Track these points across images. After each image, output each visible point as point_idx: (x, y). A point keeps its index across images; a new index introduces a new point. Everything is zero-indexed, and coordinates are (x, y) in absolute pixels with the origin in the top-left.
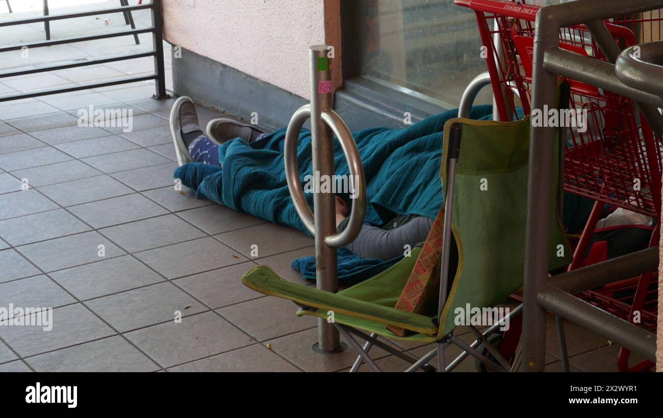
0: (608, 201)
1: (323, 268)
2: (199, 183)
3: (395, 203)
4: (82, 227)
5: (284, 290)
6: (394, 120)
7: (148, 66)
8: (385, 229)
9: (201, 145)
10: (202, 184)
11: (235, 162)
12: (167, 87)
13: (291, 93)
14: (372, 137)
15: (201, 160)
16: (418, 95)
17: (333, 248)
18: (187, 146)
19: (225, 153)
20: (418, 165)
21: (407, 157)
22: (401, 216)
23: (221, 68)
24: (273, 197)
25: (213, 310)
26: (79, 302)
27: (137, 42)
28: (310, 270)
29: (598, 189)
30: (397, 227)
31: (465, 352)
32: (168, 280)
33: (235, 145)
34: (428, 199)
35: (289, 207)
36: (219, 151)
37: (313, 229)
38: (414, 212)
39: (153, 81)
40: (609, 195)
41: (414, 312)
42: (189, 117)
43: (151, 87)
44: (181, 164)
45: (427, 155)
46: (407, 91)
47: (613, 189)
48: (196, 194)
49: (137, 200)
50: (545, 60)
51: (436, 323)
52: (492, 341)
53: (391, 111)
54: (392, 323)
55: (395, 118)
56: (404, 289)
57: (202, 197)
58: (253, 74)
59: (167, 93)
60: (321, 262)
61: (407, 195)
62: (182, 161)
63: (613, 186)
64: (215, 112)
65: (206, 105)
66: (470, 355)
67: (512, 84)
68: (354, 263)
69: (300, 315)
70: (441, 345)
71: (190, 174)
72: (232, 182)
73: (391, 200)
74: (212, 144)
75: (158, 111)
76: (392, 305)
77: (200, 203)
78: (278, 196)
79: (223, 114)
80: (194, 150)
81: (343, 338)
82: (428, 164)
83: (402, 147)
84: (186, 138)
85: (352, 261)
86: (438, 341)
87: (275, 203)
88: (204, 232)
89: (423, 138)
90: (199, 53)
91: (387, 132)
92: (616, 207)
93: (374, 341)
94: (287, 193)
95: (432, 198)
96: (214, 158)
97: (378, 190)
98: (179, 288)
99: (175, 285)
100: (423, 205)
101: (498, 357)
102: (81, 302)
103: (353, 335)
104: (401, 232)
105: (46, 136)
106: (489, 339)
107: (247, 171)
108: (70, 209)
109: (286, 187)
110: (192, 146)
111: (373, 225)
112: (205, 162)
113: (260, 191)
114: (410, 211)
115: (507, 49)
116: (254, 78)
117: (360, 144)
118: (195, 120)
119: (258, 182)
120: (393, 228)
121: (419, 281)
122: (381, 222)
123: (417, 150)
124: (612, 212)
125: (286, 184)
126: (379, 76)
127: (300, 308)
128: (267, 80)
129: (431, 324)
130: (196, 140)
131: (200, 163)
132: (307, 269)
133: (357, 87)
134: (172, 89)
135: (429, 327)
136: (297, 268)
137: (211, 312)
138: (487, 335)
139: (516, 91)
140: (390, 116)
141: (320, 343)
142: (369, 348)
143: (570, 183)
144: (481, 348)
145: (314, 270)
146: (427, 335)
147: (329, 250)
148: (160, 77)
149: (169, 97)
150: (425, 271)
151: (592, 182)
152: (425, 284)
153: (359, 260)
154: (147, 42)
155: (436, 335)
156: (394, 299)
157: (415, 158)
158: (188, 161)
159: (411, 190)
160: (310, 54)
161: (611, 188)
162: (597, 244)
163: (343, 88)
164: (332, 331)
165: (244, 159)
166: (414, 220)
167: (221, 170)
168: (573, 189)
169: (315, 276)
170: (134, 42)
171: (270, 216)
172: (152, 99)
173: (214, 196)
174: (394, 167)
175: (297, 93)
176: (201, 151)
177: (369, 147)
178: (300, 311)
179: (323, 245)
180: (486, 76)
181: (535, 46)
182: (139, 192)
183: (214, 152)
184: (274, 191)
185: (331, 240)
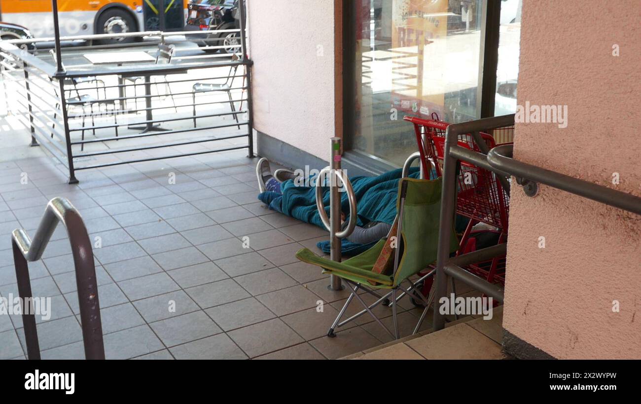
0: (477, 218)
1: (334, 248)
2: (271, 201)
3: (370, 215)
4: (212, 223)
5: (317, 261)
6: (368, 172)
7: (245, 141)
8: (364, 228)
9: (272, 182)
10: (272, 202)
11: (289, 192)
12: (254, 152)
13: (316, 157)
14: (358, 180)
15: (271, 190)
16: (380, 160)
17: (340, 238)
18: (265, 183)
19: (283, 187)
20: (381, 196)
21: (376, 192)
22: (372, 221)
23: (281, 144)
24: (308, 210)
25: (278, 267)
26: (211, 261)
27: (239, 129)
28: (327, 248)
29: (472, 212)
30: (370, 227)
31: (404, 293)
32: (255, 251)
33: (288, 183)
34: (386, 214)
35: (316, 215)
36: (281, 186)
37: (329, 229)
38: (379, 220)
39: (248, 149)
40: (478, 216)
41: (381, 273)
42: (266, 168)
43: (246, 152)
44: (261, 192)
45: (386, 191)
46: (374, 157)
47: (481, 213)
48: (269, 207)
49: (240, 209)
50: (451, 151)
51: (392, 279)
52: (418, 287)
53: (367, 168)
54: (370, 279)
55: (369, 171)
56: (377, 262)
57: (272, 209)
58: (298, 147)
59: (254, 155)
60: (333, 244)
61: (375, 211)
62: (262, 190)
63: (480, 212)
64: (278, 165)
65: (273, 161)
66: (407, 295)
67: (431, 159)
68: (348, 245)
69: (323, 273)
70: (394, 290)
71: (266, 197)
72: (287, 202)
73: (367, 213)
74: (277, 182)
75: (250, 164)
76: (370, 269)
77: (271, 212)
78: (310, 210)
79: (282, 166)
80: (268, 185)
81: (343, 283)
82: (386, 196)
83: (372, 187)
84: (264, 179)
85: (347, 244)
86: (393, 289)
87: (309, 213)
88: (272, 226)
89: (384, 183)
90: (271, 135)
91: (365, 179)
92: (480, 222)
93: (359, 286)
94: (316, 208)
95: (388, 213)
96: (278, 190)
97: (361, 208)
98: (261, 255)
99: (259, 254)
100: (383, 217)
101: (421, 295)
102: (212, 261)
103: (350, 284)
104: (372, 230)
105: (194, 175)
106: (417, 286)
107: (295, 196)
108: (206, 213)
109: (315, 205)
110: (267, 183)
111: (358, 226)
112: (273, 191)
113: (301, 207)
114: (377, 220)
115: (429, 142)
116: (298, 149)
117: (353, 184)
118: (269, 170)
119: (300, 202)
120: (368, 227)
121: (383, 258)
122: (362, 224)
123: (381, 188)
124: (478, 223)
125: (316, 203)
126: (360, 149)
127: (324, 270)
128: (305, 150)
129: (389, 280)
130: (269, 180)
131: (271, 192)
132: (325, 247)
133: (350, 155)
134: (256, 153)
135: (388, 281)
136: (320, 246)
137: (277, 268)
138: (415, 285)
139: (433, 163)
140: (367, 170)
141: (332, 285)
142: (357, 289)
143: (459, 210)
144: (412, 291)
145: (329, 248)
146: (388, 285)
147: (337, 239)
148: (251, 147)
149: (255, 157)
150: (387, 253)
151: (470, 210)
152: (387, 260)
153: (351, 243)
154: (245, 129)
155: (392, 285)
156: (371, 266)
157: (380, 193)
158: (265, 190)
159: (377, 209)
160: (331, 141)
161: (479, 213)
162: (471, 239)
163: (343, 156)
164: (338, 280)
165: (294, 190)
166: (379, 224)
167: (282, 195)
168: (460, 213)
169: (330, 251)
170: (238, 128)
171: (306, 219)
172: (247, 158)
173: (278, 208)
174: (369, 196)
175: (320, 157)
176: (272, 185)
177: (356, 186)
178: (323, 271)
179: (335, 237)
180: (418, 154)
181: (446, 144)
182: (241, 205)
183: (278, 186)
184: (308, 207)
185: (338, 234)
